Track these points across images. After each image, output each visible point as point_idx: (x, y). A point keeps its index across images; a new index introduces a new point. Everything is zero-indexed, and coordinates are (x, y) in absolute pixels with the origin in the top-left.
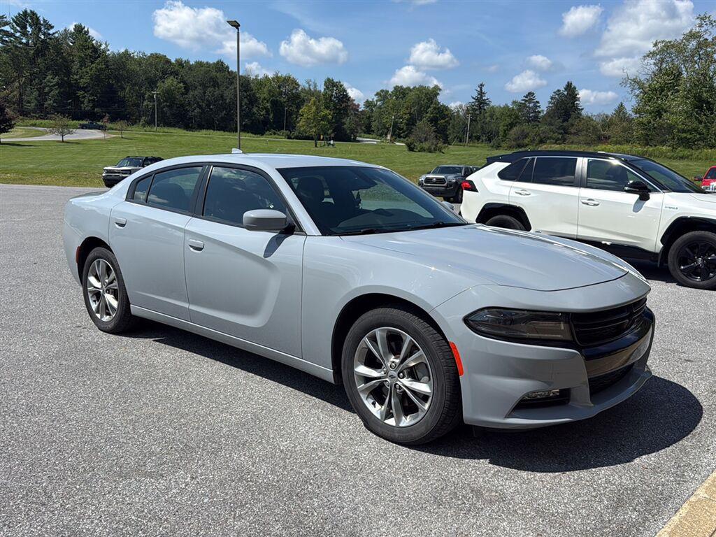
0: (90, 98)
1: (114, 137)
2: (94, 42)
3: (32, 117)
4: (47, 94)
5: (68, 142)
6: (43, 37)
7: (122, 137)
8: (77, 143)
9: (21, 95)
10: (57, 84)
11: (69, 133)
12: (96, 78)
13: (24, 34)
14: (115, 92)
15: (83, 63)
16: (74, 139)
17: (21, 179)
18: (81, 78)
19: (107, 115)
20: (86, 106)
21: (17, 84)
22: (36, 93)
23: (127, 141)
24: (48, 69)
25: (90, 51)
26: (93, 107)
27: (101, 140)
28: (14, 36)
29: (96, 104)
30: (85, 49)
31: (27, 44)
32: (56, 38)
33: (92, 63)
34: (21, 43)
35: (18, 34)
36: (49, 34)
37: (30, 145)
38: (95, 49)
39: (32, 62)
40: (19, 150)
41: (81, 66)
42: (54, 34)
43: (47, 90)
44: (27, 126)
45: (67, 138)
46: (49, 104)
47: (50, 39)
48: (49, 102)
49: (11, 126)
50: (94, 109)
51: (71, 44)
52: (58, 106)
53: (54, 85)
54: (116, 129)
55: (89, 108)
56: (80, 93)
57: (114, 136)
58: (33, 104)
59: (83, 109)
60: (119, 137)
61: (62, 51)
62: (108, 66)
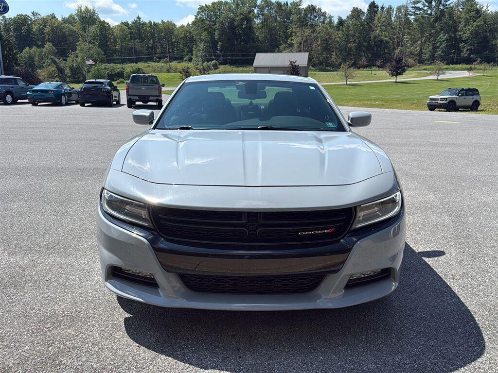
0: (468, 48)
1: (478, 76)
2: (478, 6)
3: (426, 64)
4: (438, 47)
5: (441, 80)
6: (442, 8)
7: (484, 75)
8: (447, 80)
9: (421, 50)
10: (447, 39)
11: (443, 74)
12: (475, 32)
13: (430, 7)
14: (488, 42)
15: (467, 23)
16: (446, 78)
17: (383, 105)
18: (464, 33)
19: (479, 59)
20: (465, 54)
21: (419, 42)
22: (431, 47)
23: (487, 78)
24: (441, 30)
25: (474, 12)
26: (469, 55)
27: (466, 78)
28: (423, 9)
29: (471, 51)
30: (471, 12)
31: (430, 14)
32: (451, 7)
33: (474, 21)
34: (427, 14)
35: (426, 8)
36: (446, 5)
37: (414, 83)
38: (478, 11)
39: (432, 26)
40: (405, 86)
41: (466, 25)
42: (450, 4)
43: (438, 45)
44: (421, 70)
45: (441, 77)
46: (438, 54)
47: (447, 8)
48: (438, 53)
49: (404, 71)
50: (470, 56)
51: (461, 10)
52: (445, 55)
53: (444, 41)
54: (480, 70)
55: (466, 55)
56: (461, 45)
57: (478, 74)
58: (428, 55)
59: (462, 56)
60: (482, 76)
61: (454, 16)
62: (485, 22)
